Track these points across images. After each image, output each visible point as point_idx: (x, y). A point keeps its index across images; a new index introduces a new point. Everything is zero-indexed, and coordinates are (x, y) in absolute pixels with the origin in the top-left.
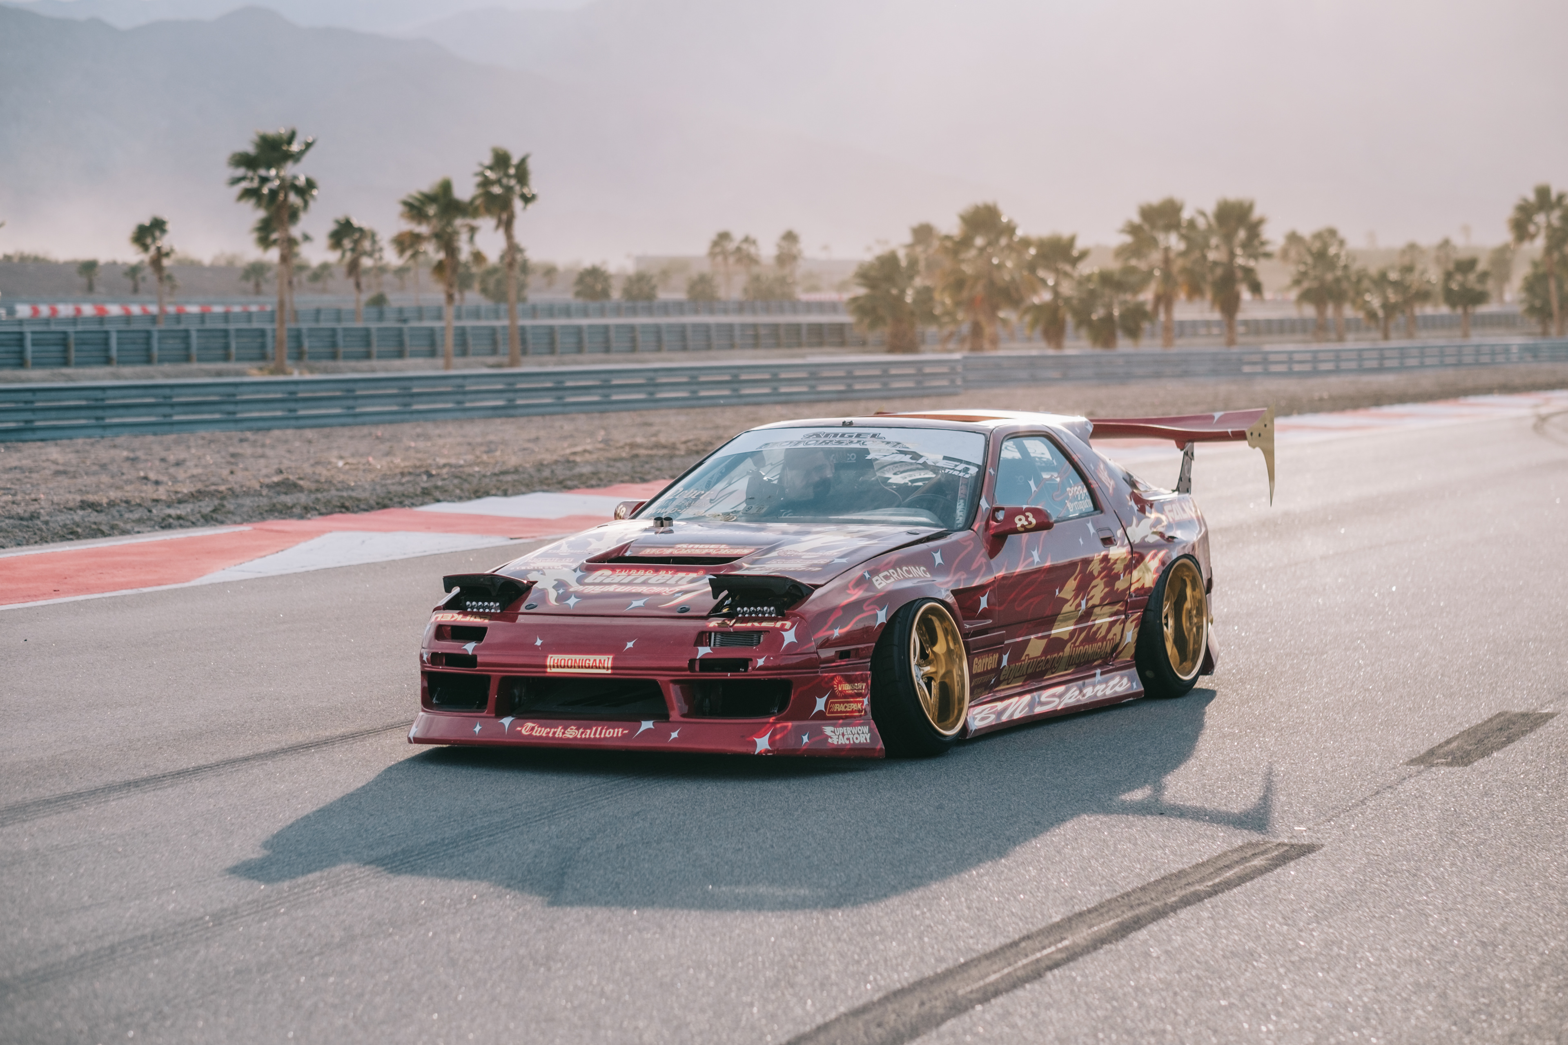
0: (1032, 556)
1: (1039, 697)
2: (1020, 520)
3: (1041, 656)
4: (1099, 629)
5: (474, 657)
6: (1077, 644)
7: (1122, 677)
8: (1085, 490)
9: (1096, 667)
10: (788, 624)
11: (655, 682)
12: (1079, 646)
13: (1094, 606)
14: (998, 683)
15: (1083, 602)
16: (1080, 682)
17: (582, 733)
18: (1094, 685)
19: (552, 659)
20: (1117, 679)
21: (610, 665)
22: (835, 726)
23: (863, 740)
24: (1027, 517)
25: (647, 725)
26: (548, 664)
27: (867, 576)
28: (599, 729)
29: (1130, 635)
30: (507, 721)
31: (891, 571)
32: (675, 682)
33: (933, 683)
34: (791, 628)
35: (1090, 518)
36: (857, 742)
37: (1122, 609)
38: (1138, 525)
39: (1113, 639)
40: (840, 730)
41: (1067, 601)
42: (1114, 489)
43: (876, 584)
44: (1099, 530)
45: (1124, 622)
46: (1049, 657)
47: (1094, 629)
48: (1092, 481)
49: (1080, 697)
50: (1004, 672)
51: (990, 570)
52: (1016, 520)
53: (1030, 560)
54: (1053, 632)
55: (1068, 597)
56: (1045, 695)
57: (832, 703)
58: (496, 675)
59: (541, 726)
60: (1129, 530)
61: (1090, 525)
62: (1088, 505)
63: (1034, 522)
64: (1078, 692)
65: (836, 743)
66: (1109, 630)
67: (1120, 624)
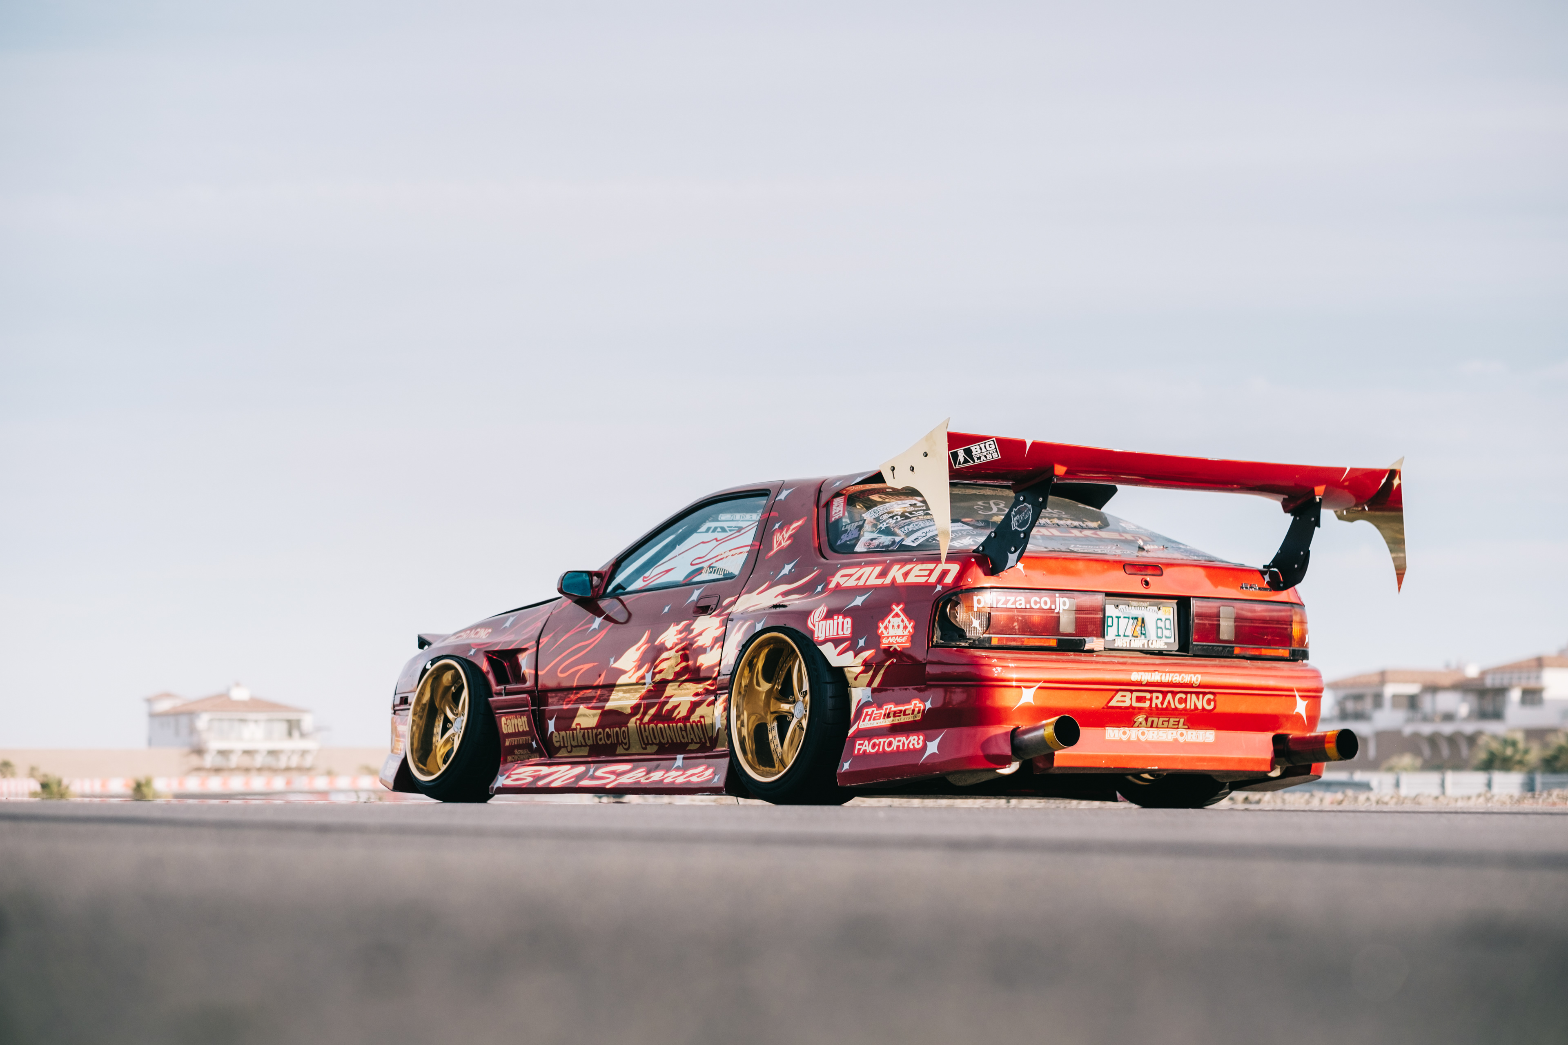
0: (593, 622)
1: (594, 771)
4: (675, 708)
6: (646, 720)
14: (552, 749)
15: (649, 676)
16: (654, 764)
20: (702, 768)
41: (623, 672)
45: (713, 703)
46: (608, 730)
47: (668, 707)
49: (642, 779)
51: (538, 634)
53: (588, 626)
54: (608, 704)
55: (627, 669)
61: (697, 592)
64: (644, 773)
67: (708, 705)
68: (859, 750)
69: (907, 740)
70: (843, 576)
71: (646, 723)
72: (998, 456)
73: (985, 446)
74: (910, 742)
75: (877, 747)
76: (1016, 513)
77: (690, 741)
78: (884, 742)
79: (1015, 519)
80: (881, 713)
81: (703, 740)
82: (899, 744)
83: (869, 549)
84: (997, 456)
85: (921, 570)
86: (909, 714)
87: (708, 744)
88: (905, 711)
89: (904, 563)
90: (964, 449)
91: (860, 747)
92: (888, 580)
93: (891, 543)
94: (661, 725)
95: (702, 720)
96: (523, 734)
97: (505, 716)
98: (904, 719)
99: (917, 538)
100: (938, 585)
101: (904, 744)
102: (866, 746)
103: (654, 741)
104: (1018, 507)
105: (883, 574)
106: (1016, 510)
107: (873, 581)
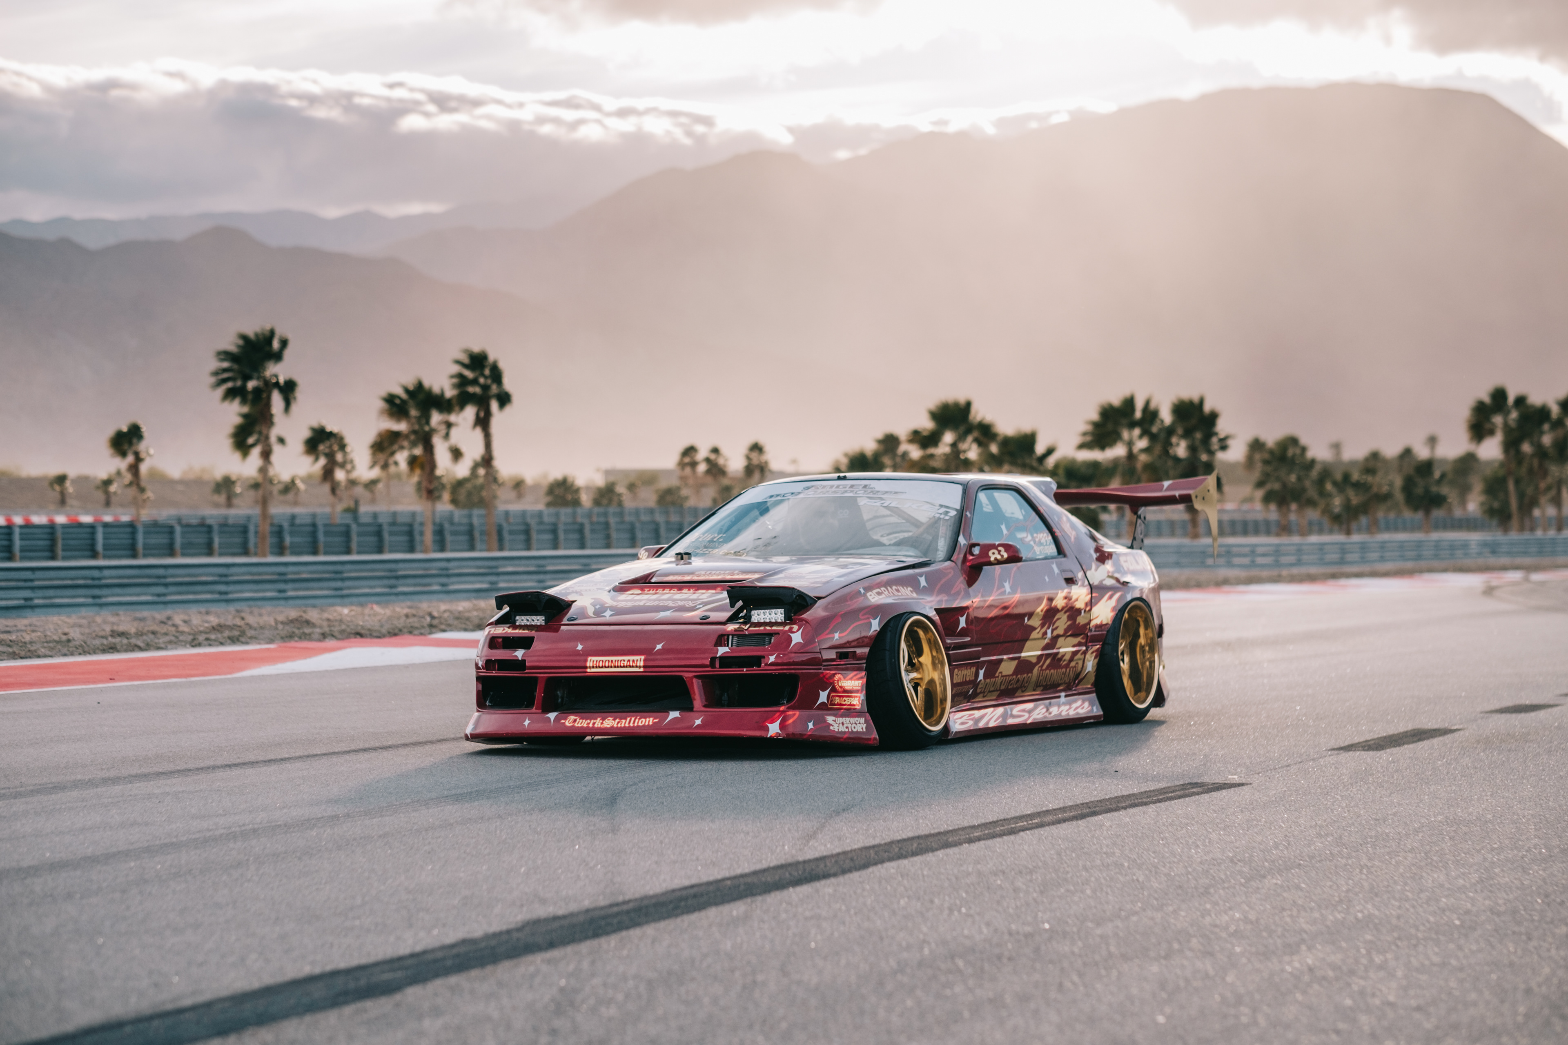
0: (1004, 587)
1: (1011, 710)
2: (994, 553)
3: (1012, 675)
4: (1063, 657)
5: (524, 661)
6: (1044, 667)
7: (1083, 702)
8: (1050, 538)
9: (1061, 691)
10: (795, 627)
11: (681, 677)
12: (1046, 669)
13: (1058, 636)
14: (975, 695)
15: (1049, 632)
16: (1048, 701)
17: (618, 723)
18: (1059, 706)
19: (591, 661)
20: (1079, 703)
21: (642, 664)
22: (836, 716)
23: (860, 730)
24: (999, 552)
25: (674, 714)
26: (588, 665)
27: (862, 591)
28: (633, 719)
29: (1090, 664)
30: (552, 716)
31: (883, 589)
32: (697, 677)
33: (919, 688)
34: (798, 630)
35: (1054, 560)
36: (855, 730)
37: (1084, 641)
38: (1096, 570)
39: (1075, 667)
40: (840, 720)
41: (1034, 629)
42: (1075, 538)
43: (870, 598)
44: (1063, 571)
45: (1085, 653)
46: (1019, 676)
47: (1059, 656)
48: (1055, 530)
49: (1047, 714)
50: (980, 686)
51: (967, 596)
52: (990, 553)
53: (1002, 590)
54: (1023, 654)
55: (1037, 626)
56: (1017, 709)
57: (833, 696)
58: (542, 676)
59: (582, 718)
60: (1088, 574)
61: (1054, 567)
62: (1052, 550)
63: (1006, 555)
64: (1045, 710)
65: (837, 730)
66: (1071, 660)
67: (1082, 654)
94: (1053, 671)
97: (957, 668)
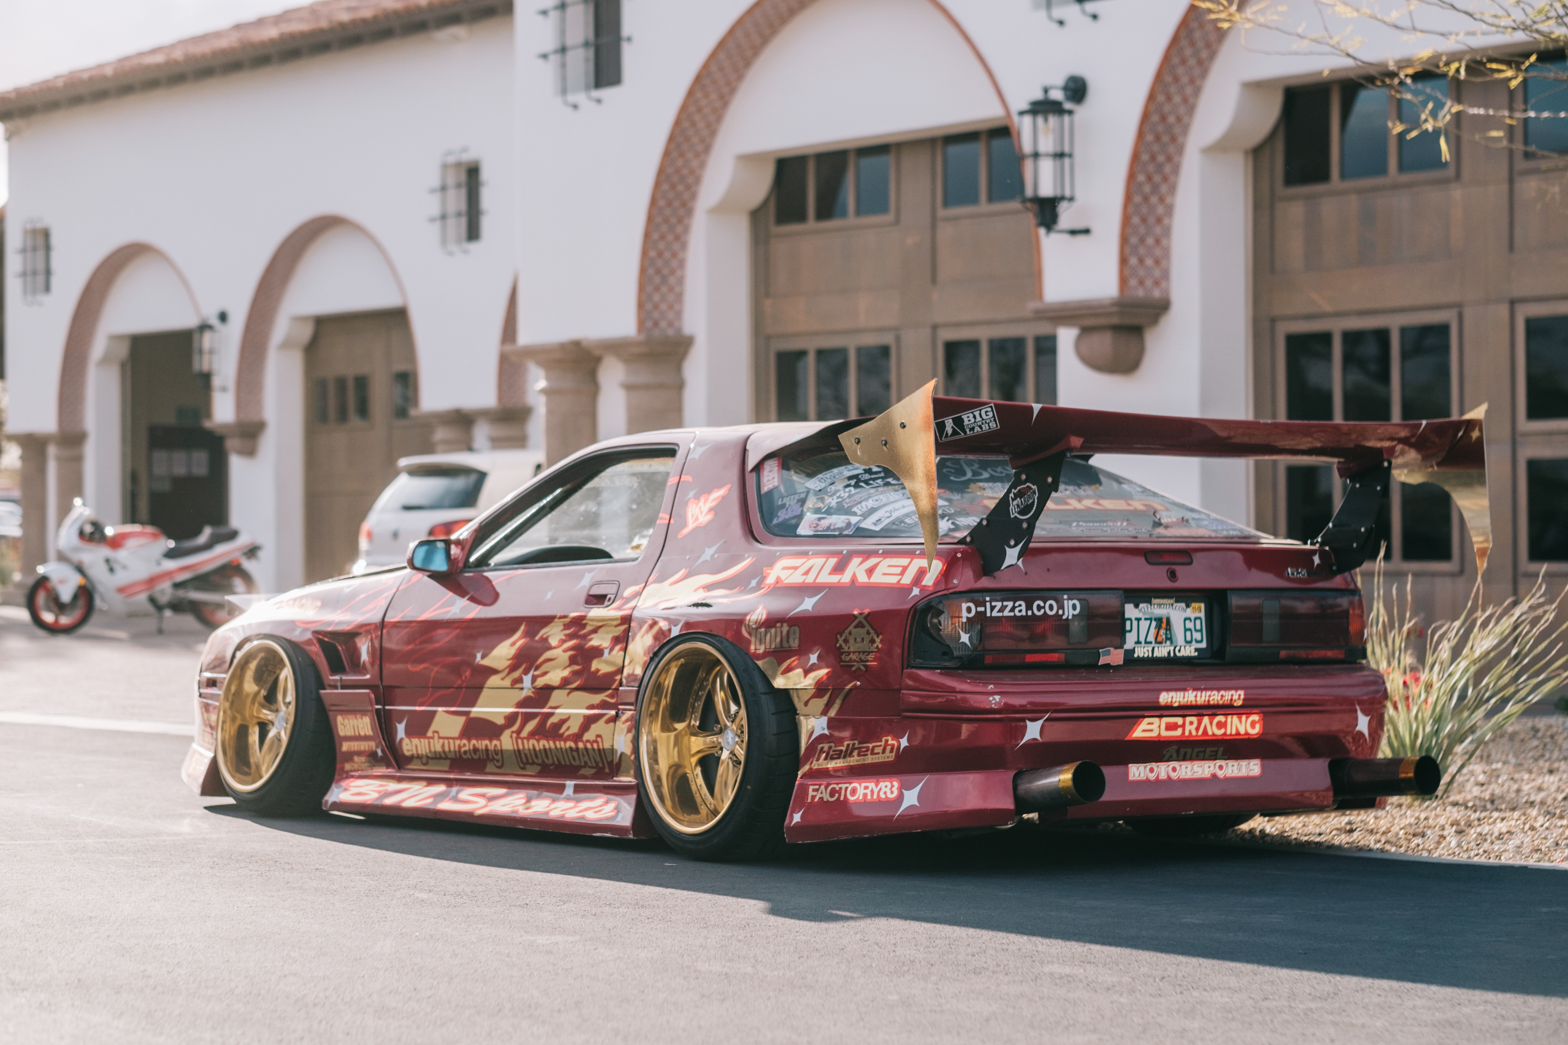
0: (454, 604)
4: (563, 722)
6: (524, 734)
9: (571, 780)
13: (548, 688)
14: (401, 759)
15: (527, 680)
16: (533, 790)
18: (555, 800)
20: (597, 802)
29: (622, 741)
37: (612, 700)
41: (494, 672)
47: (553, 719)
49: (521, 808)
53: (447, 609)
54: (474, 709)
55: (499, 667)
56: (466, 793)
64: (524, 801)
66: (585, 729)
67: (607, 722)
68: (813, 797)
69: (877, 786)
70: (785, 568)
71: (525, 738)
72: (997, 426)
73: (980, 414)
74: (880, 789)
75: (837, 795)
76: (1016, 496)
77: (583, 764)
78: (846, 788)
79: (1015, 503)
80: (841, 751)
81: (601, 765)
82: (866, 791)
83: (817, 531)
84: (995, 426)
85: (890, 566)
86: (878, 753)
87: (607, 770)
88: (874, 747)
89: (866, 556)
90: (952, 419)
91: (815, 793)
92: (846, 578)
93: (844, 525)
94: (545, 743)
95: (599, 739)
96: (366, 738)
97: (341, 715)
98: (872, 759)
99: (880, 520)
100: (914, 588)
101: (872, 791)
102: (822, 793)
103: (536, 761)
104: (1018, 488)
105: (839, 569)
106: (1015, 491)
107: (826, 578)
